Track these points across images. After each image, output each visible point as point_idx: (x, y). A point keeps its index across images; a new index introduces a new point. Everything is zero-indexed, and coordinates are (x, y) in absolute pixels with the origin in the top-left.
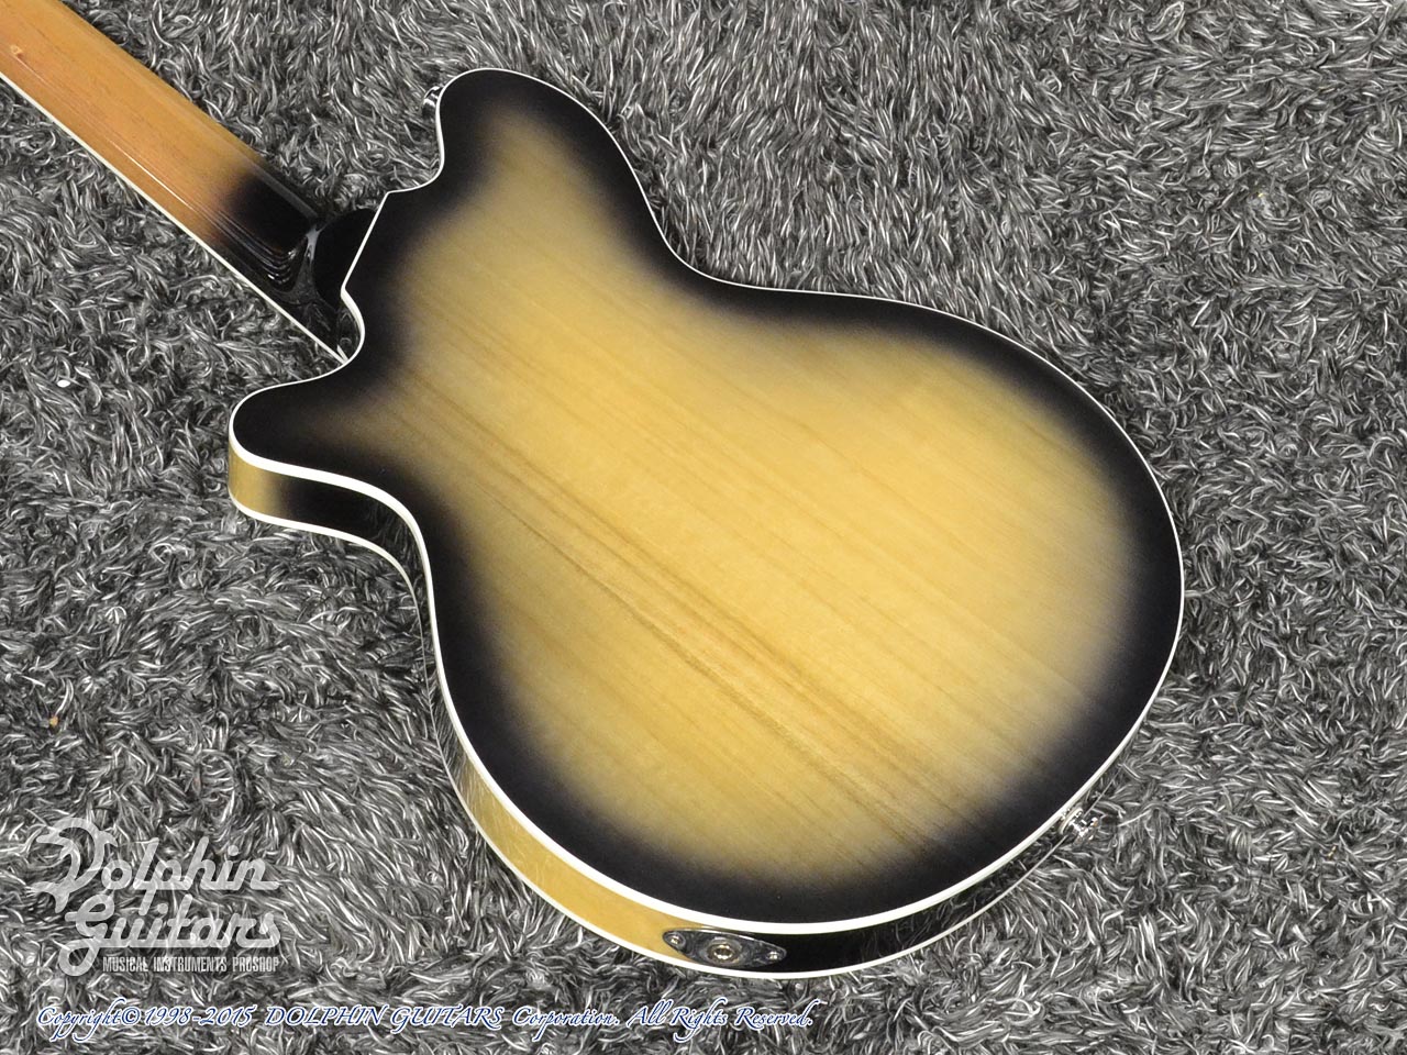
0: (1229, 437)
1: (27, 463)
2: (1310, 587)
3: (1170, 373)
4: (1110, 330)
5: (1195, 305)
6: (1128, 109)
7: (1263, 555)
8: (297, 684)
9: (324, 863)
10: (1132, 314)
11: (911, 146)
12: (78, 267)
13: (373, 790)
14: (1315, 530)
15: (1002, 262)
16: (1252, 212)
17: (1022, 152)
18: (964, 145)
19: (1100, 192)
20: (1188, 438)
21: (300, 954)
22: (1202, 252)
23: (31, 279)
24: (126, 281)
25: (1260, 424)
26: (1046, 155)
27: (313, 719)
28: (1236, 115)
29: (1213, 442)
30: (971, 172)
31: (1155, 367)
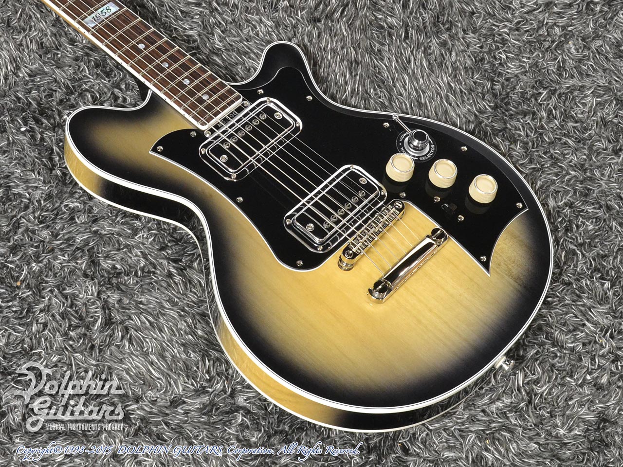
0: (556, 153)
1: (7, 166)
2: (592, 221)
3: (529, 123)
4: (501, 103)
5: (540, 93)
6: (510, 4)
7: (570, 207)
8: (130, 266)
9: (142, 348)
10: (511, 97)
11: (410, 20)
12: (30, 76)
13: (164, 315)
14: (595, 195)
15: (452, 73)
16: (566, 50)
17: (461, 23)
18: (434, 20)
19: (496, 42)
20: (536, 154)
21: (131, 389)
22: (543, 69)
23: (8, 82)
24: (52, 82)
25: (569, 147)
26: (472, 25)
27: (137, 282)
28: (559, 6)
29: (548, 155)
30: (438, 32)
31: (522, 121)
